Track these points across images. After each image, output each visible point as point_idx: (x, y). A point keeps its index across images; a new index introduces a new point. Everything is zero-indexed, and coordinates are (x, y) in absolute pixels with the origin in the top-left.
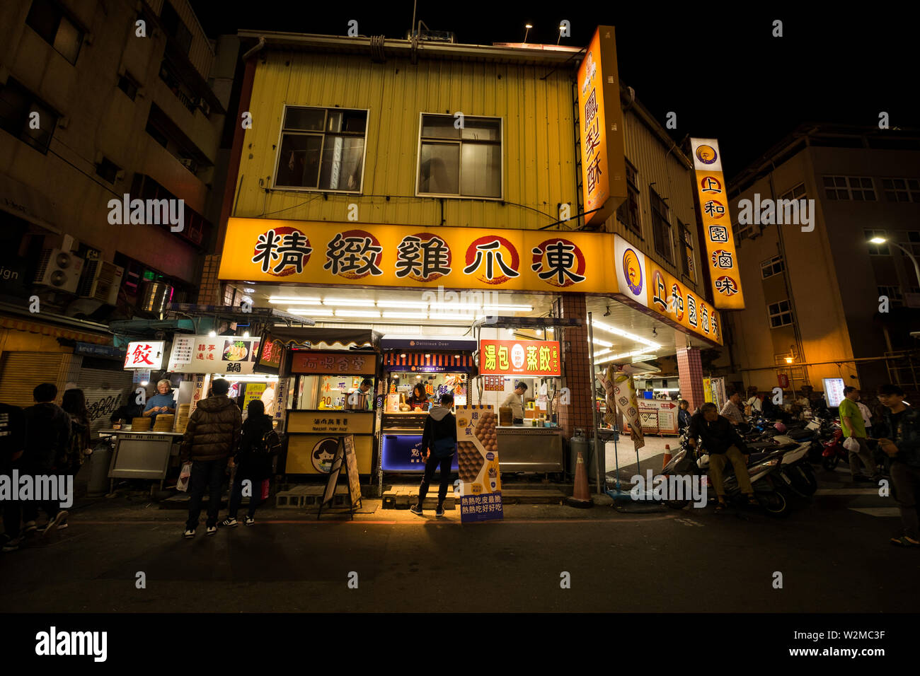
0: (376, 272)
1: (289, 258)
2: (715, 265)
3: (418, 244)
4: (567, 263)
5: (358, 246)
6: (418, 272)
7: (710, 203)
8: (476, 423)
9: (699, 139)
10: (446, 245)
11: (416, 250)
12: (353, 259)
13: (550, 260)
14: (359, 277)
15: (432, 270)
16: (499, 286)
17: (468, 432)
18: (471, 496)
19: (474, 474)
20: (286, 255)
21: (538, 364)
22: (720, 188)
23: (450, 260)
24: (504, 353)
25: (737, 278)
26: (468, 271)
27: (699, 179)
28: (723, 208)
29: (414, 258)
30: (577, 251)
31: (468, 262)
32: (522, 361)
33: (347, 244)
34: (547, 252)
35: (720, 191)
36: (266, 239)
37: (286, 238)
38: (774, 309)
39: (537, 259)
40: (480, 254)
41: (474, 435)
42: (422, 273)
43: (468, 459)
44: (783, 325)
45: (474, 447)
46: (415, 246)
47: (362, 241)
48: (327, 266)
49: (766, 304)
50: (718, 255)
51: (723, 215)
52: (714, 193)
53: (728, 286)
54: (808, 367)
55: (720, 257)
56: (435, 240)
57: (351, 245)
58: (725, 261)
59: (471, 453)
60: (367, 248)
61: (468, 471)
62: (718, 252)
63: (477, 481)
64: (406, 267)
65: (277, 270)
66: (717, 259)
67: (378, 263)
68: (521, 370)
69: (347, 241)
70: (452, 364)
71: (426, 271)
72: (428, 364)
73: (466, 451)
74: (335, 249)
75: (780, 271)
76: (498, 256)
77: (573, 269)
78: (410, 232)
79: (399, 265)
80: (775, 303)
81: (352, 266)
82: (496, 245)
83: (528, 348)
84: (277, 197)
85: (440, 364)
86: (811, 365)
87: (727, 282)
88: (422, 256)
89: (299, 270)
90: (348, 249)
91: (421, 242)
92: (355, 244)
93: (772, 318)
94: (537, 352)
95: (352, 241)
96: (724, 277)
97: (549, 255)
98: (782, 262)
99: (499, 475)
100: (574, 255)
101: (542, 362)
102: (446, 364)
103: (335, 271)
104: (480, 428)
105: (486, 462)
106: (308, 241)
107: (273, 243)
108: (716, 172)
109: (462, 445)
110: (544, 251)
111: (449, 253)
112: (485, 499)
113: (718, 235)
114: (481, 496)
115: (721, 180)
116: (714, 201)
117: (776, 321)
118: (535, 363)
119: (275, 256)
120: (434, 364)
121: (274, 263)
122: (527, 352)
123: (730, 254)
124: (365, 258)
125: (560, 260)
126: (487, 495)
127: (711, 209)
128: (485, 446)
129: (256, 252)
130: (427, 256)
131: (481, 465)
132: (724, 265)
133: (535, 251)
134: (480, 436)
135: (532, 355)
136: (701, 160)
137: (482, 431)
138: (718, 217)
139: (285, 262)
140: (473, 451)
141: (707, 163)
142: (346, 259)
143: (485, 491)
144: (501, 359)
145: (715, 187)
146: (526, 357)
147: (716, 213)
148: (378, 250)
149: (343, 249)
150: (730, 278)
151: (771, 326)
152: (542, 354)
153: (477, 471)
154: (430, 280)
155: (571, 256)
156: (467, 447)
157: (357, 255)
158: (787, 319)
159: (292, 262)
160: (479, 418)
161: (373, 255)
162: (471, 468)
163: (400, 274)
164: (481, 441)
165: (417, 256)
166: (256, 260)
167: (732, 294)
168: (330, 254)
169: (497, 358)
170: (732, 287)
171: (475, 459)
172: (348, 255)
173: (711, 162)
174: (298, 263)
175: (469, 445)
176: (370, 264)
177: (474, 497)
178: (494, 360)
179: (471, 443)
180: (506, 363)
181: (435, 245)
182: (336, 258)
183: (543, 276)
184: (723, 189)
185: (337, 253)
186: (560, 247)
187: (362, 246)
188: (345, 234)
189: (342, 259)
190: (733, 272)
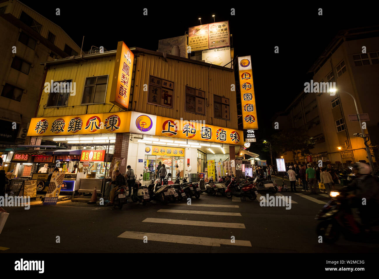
0: (63, 131)
1: (43, 129)
2: (245, 111)
3: (74, 121)
4: (115, 123)
5: (59, 123)
6: (73, 130)
7: (245, 84)
8: (58, 177)
9: (242, 57)
10: (82, 121)
11: (74, 123)
12: (58, 127)
13: (110, 122)
14: (58, 133)
15: (77, 129)
16: (94, 133)
17: (54, 179)
18: (48, 198)
19: (52, 191)
20: (42, 128)
21: (96, 158)
22: (250, 76)
23: (82, 125)
24: (87, 155)
25: (255, 115)
26: (86, 128)
27: (240, 74)
28: (251, 85)
29: (73, 126)
30: (119, 119)
31: (87, 126)
32: (92, 157)
33: (57, 123)
34: (110, 120)
35: (250, 78)
36: (39, 123)
37: (43, 123)
38: (338, 123)
39: (106, 122)
40: (90, 122)
41: (56, 180)
42: (74, 130)
43: (51, 187)
44: (342, 131)
45: (55, 184)
46: (74, 122)
47: (60, 121)
48: (51, 130)
49: (335, 121)
50: (247, 106)
51: (250, 88)
52: (247, 79)
53: (250, 119)
54: (353, 151)
55: (248, 107)
56: (79, 119)
57: (58, 123)
58: (250, 108)
59: (53, 185)
60: (62, 124)
61: (50, 190)
62: (247, 105)
63: (52, 194)
64: (70, 129)
65: (40, 132)
66: (246, 108)
67: (63, 128)
68: (91, 160)
69: (57, 122)
70: (74, 159)
71: (75, 129)
72: (68, 159)
73: (52, 185)
74: (54, 125)
75: (338, 104)
76: (95, 122)
77: (116, 125)
78: (73, 118)
79: (69, 128)
80: (338, 120)
81: (57, 130)
82: (95, 119)
83: (94, 153)
84: (47, 110)
85: (71, 159)
86: (354, 150)
87: (250, 117)
88: (75, 125)
89: (45, 132)
90: (57, 125)
91: (75, 120)
92: (59, 122)
93: (338, 128)
94: (97, 154)
95: (58, 122)
96: (248, 116)
97: (110, 121)
98: (339, 100)
99: (59, 192)
100: (118, 120)
101: (97, 157)
102: (72, 159)
103: (53, 131)
104: (58, 178)
105: (57, 188)
106: (48, 123)
107: (40, 124)
108: (249, 70)
109: (51, 183)
110: (109, 119)
111: (82, 123)
112: (52, 199)
113: (248, 98)
114: (51, 198)
115: (251, 73)
116: (247, 83)
117: (339, 129)
118: (95, 158)
119: (40, 128)
120: (69, 159)
121: (39, 130)
122: (94, 154)
123: (252, 105)
124: (61, 127)
125: (113, 122)
126: (53, 198)
127: (245, 87)
128: (58, 183)
129: (36, 127)
130: (76, 124)
131: (54, 189)
132: (250, 110)
133: (106, 120)
134: (58, 180)
135: (95, 155)
136: (242, 66)
137: (59, 179)
138: (248, 90)
139: (42, 130)
140: (54, 185)
141: (245, 67)
142: (56, 128)
143: (53, 197)
144: (86, 156)
145: (248, 77)
146: (93, 156)
147: (247, 88)
148: (64, 124)
149: (56, 124)
150: (252, 116)
151: (337, 131)
152: (98, 154)
153: (53, 191)
154: (76, 132)
155: (116, 120)
156: (52, 184)
157: (59, 126)
158: (343, 127)
159: (43, 130)
160: (59, 175)
161: (63, 125)
162: (51, 190)
163: (68, 131)
164: (57, 182)
165: (74, 125)
166: (36, 130)
167: (252, 123)
168: (52, 126)
169: (85, 156)
170: (253, 119)
171: (53, 187)
172: (57, 126)
173: (247, 66)
174: (45, 130)
175: (53, 183)
176: (61, 129)
177: (49, 198)
178: (84, 157)
179: (54, 182)
180: (87, 158)
181: (79, 121)
182: (54, 127)
183: (107, 128)
184: (252, 77)
185: (54, 126)
186: (114, 118)
187: (60, 123)
188: (57, 120)
189: (55, 128)
190: (254, 113)
